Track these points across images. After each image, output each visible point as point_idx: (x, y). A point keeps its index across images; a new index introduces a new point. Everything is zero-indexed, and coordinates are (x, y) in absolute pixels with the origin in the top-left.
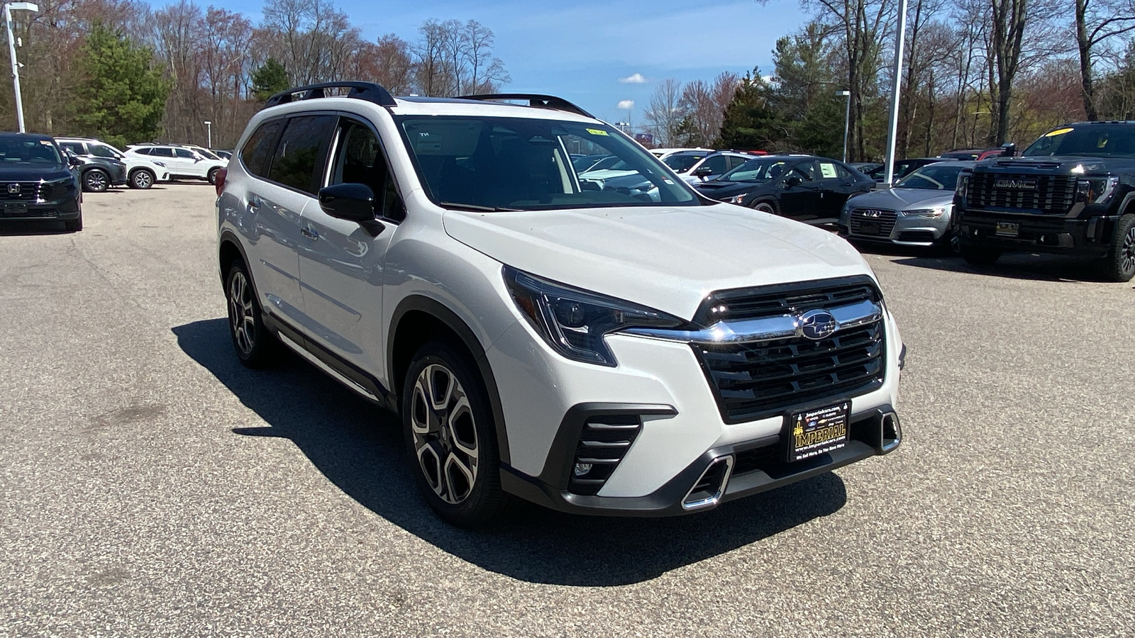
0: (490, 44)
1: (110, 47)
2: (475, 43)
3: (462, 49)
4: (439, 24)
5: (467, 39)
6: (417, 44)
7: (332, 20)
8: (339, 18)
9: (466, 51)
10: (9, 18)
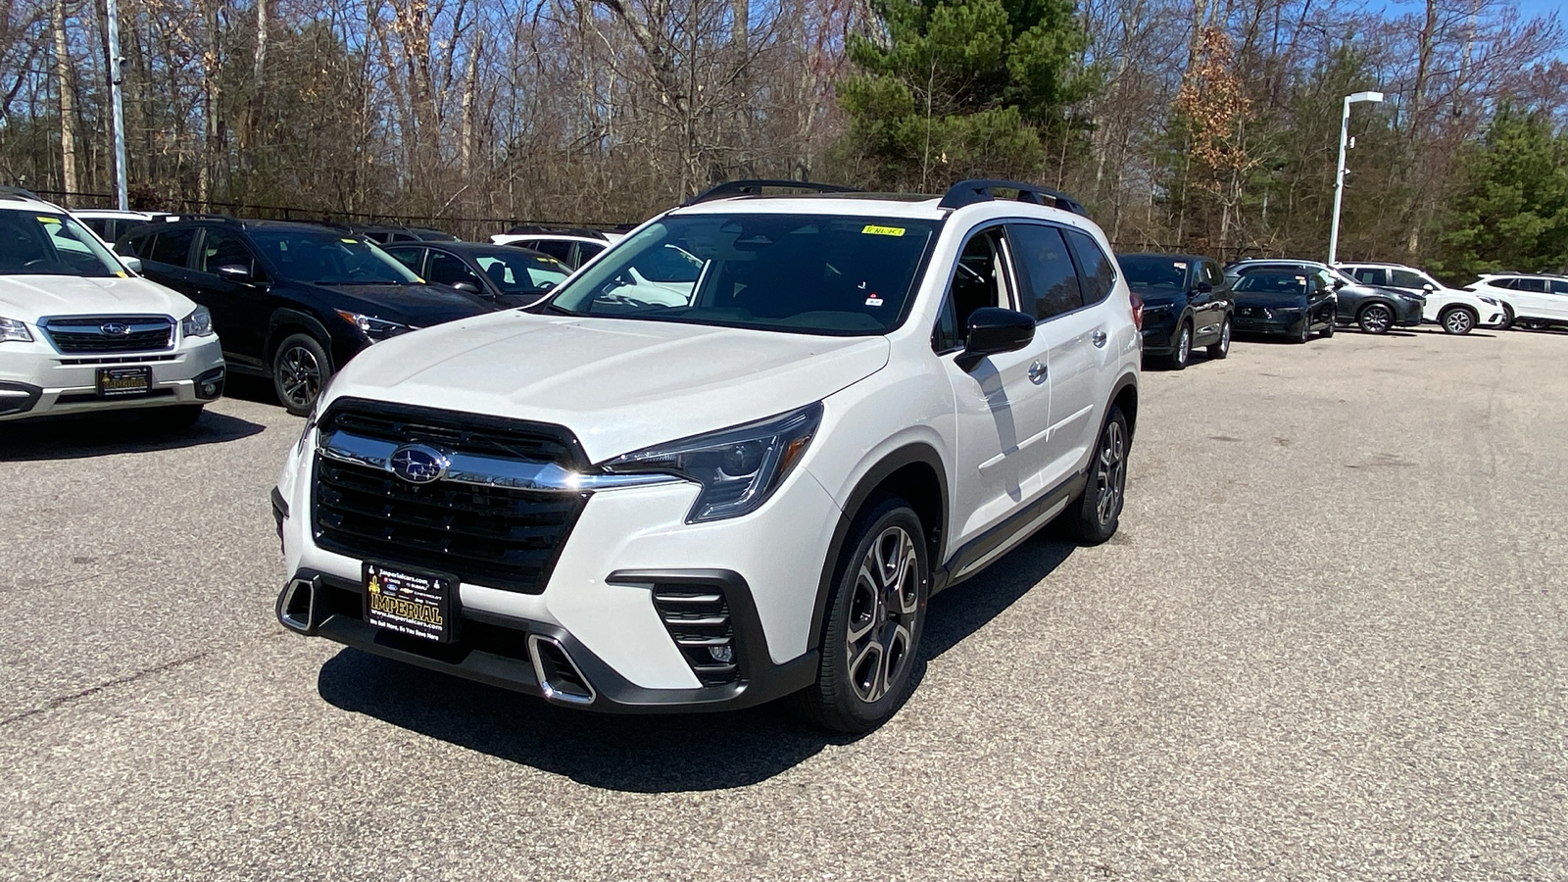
1: (1512, 138)
10: (1347, 113)
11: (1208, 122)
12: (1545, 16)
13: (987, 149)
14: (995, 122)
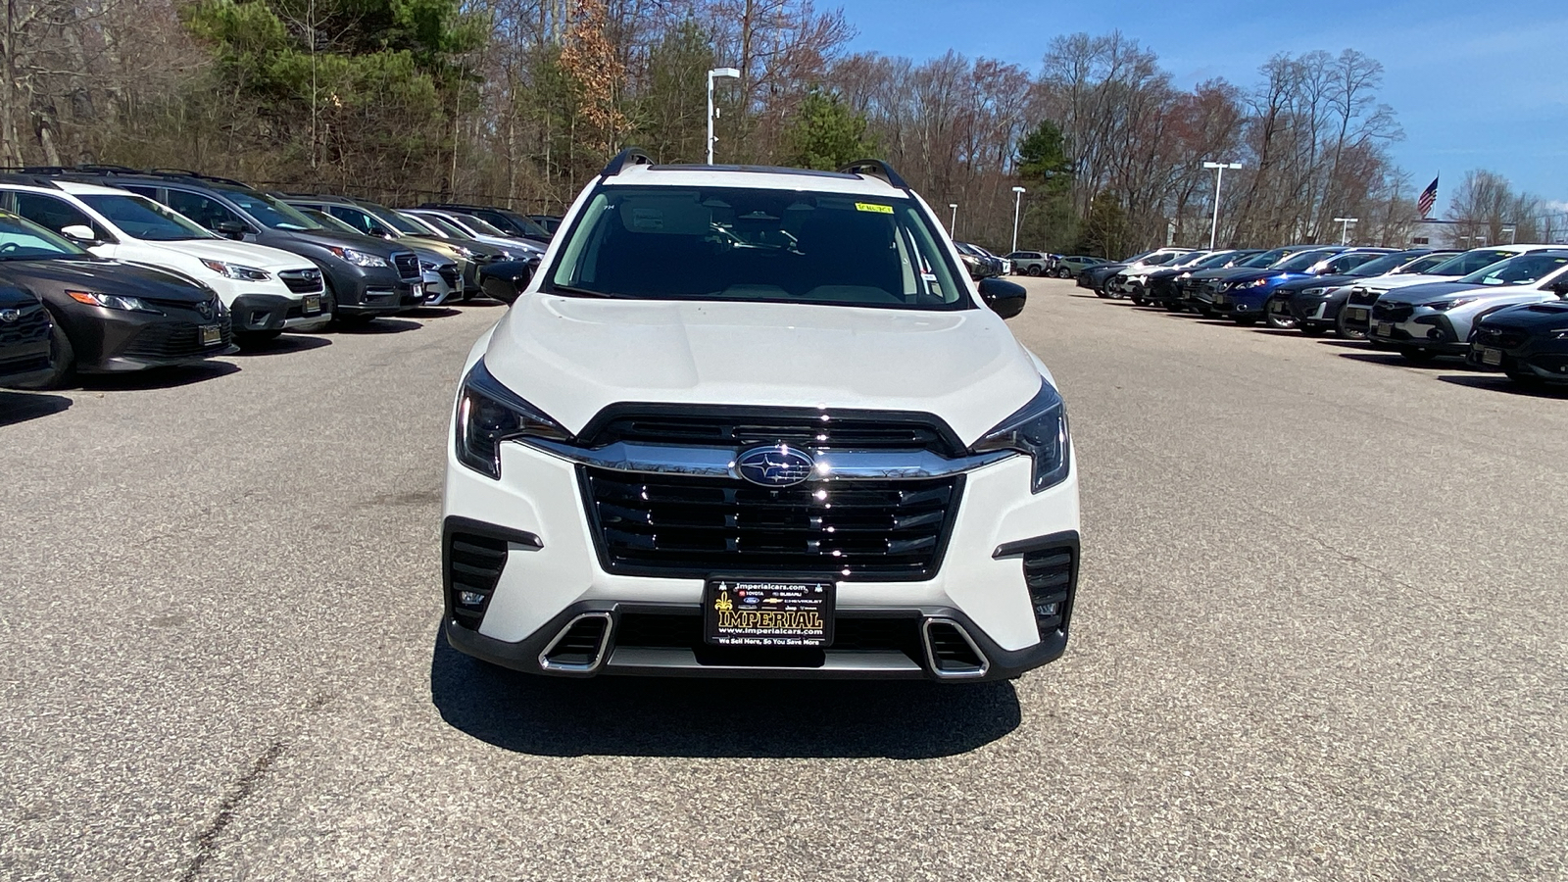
0: (1376, 84)
1: (823, 116)
2: (1349, 83)
3: (1327, 94)
4: (1293, 59)
5: (1338, 78)
6: (1255, 91)
7: (1134, 64)
8: (1145, 61)
9: (1332, 97)
10: (711, 87)
11: (591, 84)
12: (833, 12)
13: (381, 94)
14: (388, 65)
